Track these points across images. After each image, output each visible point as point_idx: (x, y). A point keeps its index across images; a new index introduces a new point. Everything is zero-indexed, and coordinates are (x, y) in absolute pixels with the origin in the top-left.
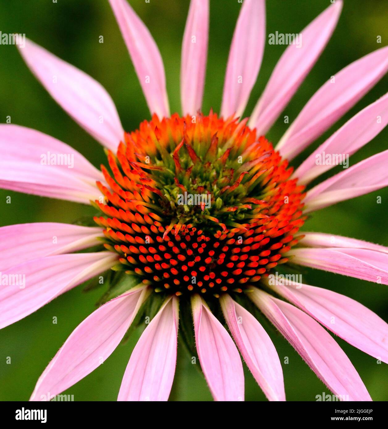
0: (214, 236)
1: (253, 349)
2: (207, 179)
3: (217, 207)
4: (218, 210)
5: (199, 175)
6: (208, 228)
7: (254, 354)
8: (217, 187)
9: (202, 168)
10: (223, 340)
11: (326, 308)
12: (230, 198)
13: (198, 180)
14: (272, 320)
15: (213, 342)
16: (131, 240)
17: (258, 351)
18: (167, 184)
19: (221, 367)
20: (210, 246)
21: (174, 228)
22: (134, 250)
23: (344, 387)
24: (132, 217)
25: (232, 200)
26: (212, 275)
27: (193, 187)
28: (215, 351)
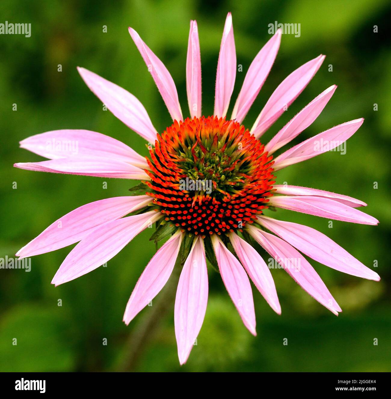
0: (222, 200)
1: (253, 267)
2: (213, 163)
3: (222, 180)
4: (223, 182)
5: (208, 160)
6: (217, 194)
7: (255, 270)
8: (221, 168)
9: (209, 156)
10: (235, 264)
11: (294, 233)
12: (229, 173)
13: (208, 164)
14: (260, 243)
15: (229, 265)
16: (171, 206)
17: (257, 269)
18: (189, 168)
19: (236, 282)
20: (220, 206)
21: (198, 199)
22: (174, 213)
23: (311, 285)
24: (170, 192)
25: (231, 174)
26: (224, 223)
27: (205, 169)
28: (231, 272)
